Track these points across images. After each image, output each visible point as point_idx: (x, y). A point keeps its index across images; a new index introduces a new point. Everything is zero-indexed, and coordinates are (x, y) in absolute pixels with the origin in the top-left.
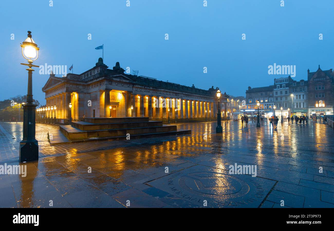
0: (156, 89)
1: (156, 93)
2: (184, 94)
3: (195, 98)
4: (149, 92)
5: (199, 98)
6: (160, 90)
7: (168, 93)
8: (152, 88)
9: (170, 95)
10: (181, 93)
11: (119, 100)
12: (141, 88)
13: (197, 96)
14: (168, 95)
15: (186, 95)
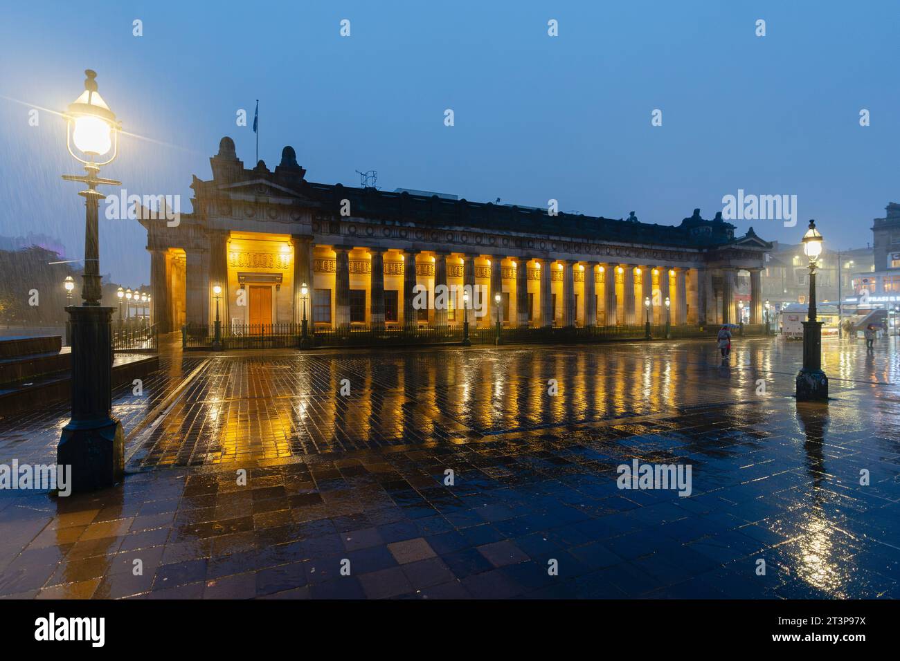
0: (430, 227)
1: (435, 240)
2: (554, 242)
3: (608, 254)
4: (402, 237)
5: (628, 256)
6: (446, 228)
7: (485, 241)
8: (412, 225)
9: (492, 245)
10: (538, 236)
11: (282, 266)
12: (367, 226)
13: (617, 248)
14: (483, 245)
15: (565, 243)
